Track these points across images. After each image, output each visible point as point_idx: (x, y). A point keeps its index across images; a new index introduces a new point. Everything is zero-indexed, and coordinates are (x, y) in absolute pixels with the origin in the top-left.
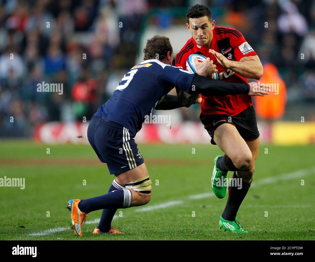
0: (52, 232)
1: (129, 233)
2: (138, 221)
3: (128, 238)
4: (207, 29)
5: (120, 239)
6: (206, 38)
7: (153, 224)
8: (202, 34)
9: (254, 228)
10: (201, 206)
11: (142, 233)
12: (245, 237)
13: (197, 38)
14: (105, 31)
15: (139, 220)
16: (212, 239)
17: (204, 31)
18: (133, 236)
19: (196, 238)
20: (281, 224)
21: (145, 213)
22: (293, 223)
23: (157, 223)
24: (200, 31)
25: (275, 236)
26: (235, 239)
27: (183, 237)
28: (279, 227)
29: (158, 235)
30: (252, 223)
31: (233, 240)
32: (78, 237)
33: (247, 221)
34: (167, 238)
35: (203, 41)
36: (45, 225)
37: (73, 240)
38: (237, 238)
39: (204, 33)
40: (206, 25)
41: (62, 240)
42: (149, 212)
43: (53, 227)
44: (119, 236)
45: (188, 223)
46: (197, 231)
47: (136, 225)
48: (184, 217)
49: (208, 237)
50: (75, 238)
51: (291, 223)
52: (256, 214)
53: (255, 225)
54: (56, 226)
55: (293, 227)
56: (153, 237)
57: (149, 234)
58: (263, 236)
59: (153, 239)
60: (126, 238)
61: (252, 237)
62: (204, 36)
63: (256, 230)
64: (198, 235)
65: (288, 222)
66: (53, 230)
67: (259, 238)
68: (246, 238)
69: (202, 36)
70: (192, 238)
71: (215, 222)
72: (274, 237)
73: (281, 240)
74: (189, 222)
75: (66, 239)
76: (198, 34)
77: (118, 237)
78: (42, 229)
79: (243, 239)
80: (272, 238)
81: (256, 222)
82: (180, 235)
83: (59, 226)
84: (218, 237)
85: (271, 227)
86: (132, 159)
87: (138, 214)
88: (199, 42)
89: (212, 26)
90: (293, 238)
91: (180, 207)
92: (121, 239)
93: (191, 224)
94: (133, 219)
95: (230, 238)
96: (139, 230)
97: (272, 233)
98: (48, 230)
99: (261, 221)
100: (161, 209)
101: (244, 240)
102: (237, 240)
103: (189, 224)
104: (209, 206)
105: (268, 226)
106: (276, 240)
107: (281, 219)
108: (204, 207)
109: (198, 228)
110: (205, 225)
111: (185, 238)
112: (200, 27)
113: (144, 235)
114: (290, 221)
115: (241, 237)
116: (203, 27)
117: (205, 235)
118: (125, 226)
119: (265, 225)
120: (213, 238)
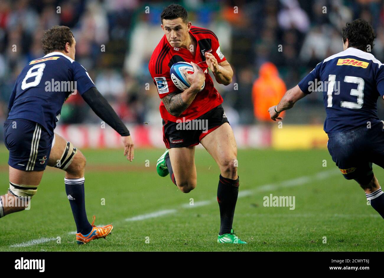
0: (35, 243)
1: (118, 244)
2: (128, 232)
3: (117, 250)
4: (181, 30)
5: (108, 250)
6: (180, 41)
7: (143, 235)
8: (176, 36)
9: (253, 239)
10: (195, 215)
11: (132, 244)
12: (242, 248)
13: (170, 40)
14: (92, 28)
15: (129, 230)
16: (207, 251)
17: (178, 33)
18: (122, 247)
19: (190, 249)
20: (281, 235)
21: (135, 223)
22: (295, 234)
23: (148, 233)
24: (174, 33)
25: (274, 247)
26: (232, 251)
27: (176, 248)
28: (279, 237)
29: (149, 247)
30: (250, 233)
31: (230, 251)
32: (63, 248)
33: (244, 231)
34: (159, 249)
35: (177, 43)
36: (28, 236)
37: (58, 251)
38: (234, 250)
39: (178, 35)
40: (181, 27)
41: (46, 251)
42: (140, 221)
43: (37, 238)
44: (108, 247)
45: (181, 234)
46: (191, 242)
47: (125, 236)
48: (177, 227)
49: (203, 249)
50: (60, 250)
51: (292, 233)
52: (255, 223)
53: (253, 236)
54: (40, 237)
55: (295, 238)
56: (144, 248)
57: (139, 245)
58: (262, 248)
59: (143, 250)
60: (115, 250)
61: (250, 248)
62: (178, 38)
63: (254, 241)
64: (192, 246)
65: (289, 232)
66: (37, 241)
67: (258, 249)
68: (243, 250)
69: (176, 38)
70: (186, 250)
71: (210, 232)
72: (273, 249)
73: (281, 251)
74: (183, 233)
75: (50, 251)
76: (171, 36)
77: (106, 249)
78: (24, 240)
79: (240, 250)
80: (271, 249)
81: (255, 232)
82: (173, 246)
83: (42, 237)
84: (213, 248)
85: (270, 238)
86: (33, 161)
87: (127, 223)
88: (173, 44)
89: (187, 27)
90: (294, 249)
91: (172, 216)
92: (110, 250)
93: (184, 235)
94: (123, 229)
95: (226, 250)
96: (128, 241)
97: (271, 244)
98: (31, 241)
99: (260, 231)
100: (153, 219)
101: (242, 251)
102: (234, 251)
103: (183, 235)
104: (204, 216)
105: (267, 237)
106: (276, 251)
107: (282, 229)
108: (198, 216)
109: (193, 239)
110: (200, 235)
111: (178, 249)
112: (173, 29)
113: (134, 247)
114: (291, 231)
115: (238, 249)
116: (177, 29)
117: (199, 247)
118: (114, 236)
119: (264, 235)
120: (208, 249)
